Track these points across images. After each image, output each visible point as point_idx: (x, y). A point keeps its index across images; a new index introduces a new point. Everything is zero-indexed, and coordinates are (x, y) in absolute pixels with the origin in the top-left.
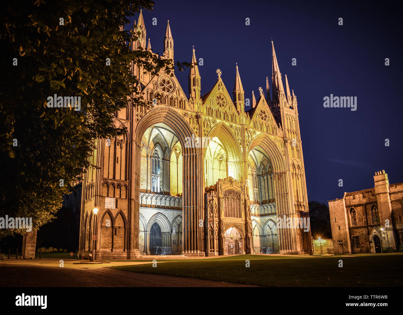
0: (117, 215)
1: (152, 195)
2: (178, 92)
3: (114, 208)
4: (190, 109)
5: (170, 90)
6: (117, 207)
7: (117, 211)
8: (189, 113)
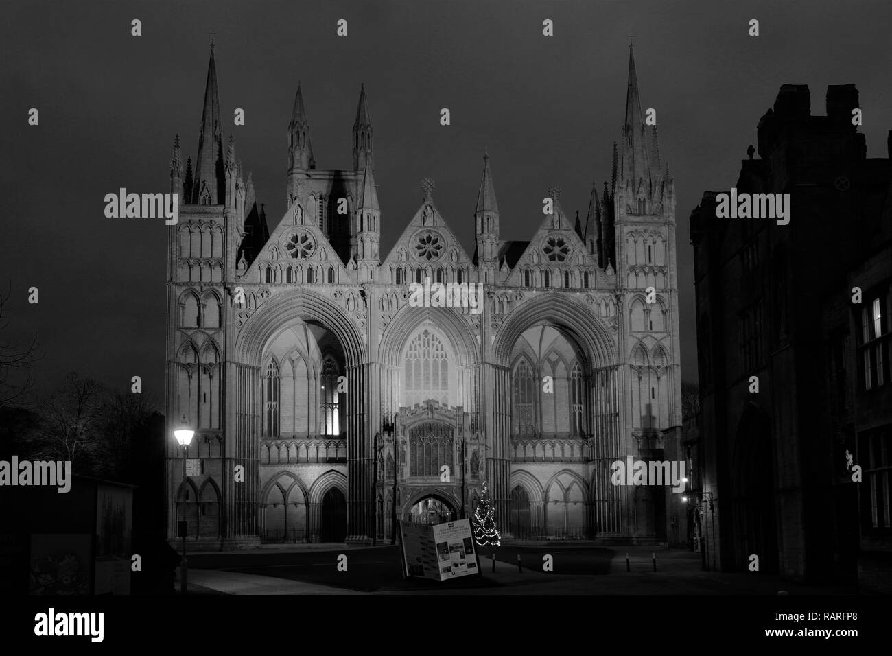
0: (204, 484)
1: (318, 441)
2: (323, 254)
3: (198, 474)
4: (349, 281)
5: (307, 253)
6: (202, 472)
7: (203, 478)
8: (347, 289)
